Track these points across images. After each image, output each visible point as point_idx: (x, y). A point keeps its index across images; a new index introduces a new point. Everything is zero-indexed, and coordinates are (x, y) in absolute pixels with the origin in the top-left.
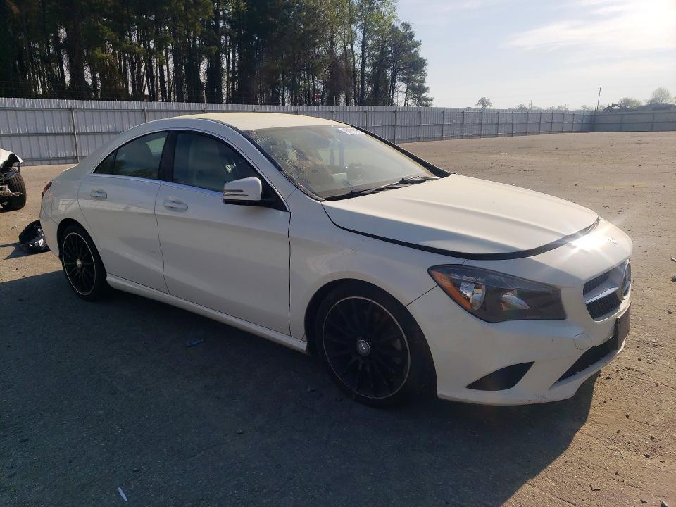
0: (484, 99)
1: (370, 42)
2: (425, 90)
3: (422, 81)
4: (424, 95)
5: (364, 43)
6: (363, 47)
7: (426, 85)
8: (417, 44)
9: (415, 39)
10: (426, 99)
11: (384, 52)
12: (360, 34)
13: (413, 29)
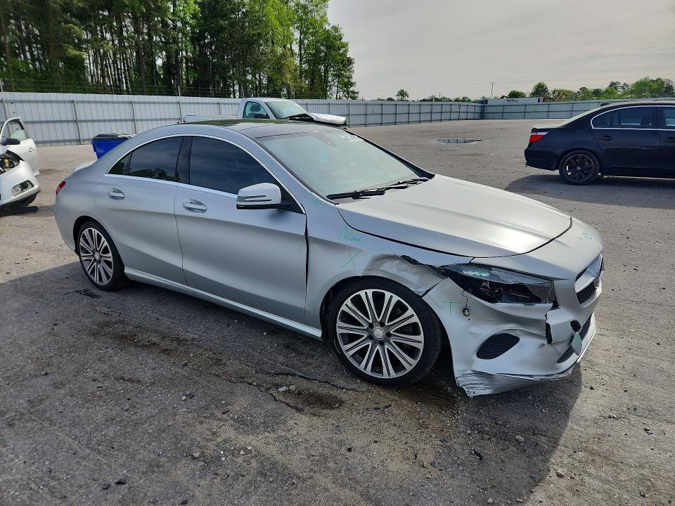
0: (403, 91)
1: (306, 42)
2: (352, 84)
3: (350, 77)
4: (351, 89)
5: (301, 43)
6: (300, 47)
7: (353, 80)
8: (345, 45)
9: (344, 40)
10: (353, 92)
11: (318, 51)
12: (297, 35)
13: (342, 31)
